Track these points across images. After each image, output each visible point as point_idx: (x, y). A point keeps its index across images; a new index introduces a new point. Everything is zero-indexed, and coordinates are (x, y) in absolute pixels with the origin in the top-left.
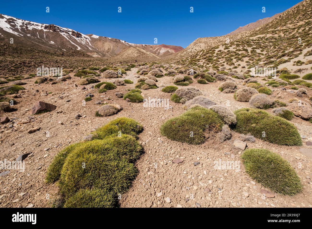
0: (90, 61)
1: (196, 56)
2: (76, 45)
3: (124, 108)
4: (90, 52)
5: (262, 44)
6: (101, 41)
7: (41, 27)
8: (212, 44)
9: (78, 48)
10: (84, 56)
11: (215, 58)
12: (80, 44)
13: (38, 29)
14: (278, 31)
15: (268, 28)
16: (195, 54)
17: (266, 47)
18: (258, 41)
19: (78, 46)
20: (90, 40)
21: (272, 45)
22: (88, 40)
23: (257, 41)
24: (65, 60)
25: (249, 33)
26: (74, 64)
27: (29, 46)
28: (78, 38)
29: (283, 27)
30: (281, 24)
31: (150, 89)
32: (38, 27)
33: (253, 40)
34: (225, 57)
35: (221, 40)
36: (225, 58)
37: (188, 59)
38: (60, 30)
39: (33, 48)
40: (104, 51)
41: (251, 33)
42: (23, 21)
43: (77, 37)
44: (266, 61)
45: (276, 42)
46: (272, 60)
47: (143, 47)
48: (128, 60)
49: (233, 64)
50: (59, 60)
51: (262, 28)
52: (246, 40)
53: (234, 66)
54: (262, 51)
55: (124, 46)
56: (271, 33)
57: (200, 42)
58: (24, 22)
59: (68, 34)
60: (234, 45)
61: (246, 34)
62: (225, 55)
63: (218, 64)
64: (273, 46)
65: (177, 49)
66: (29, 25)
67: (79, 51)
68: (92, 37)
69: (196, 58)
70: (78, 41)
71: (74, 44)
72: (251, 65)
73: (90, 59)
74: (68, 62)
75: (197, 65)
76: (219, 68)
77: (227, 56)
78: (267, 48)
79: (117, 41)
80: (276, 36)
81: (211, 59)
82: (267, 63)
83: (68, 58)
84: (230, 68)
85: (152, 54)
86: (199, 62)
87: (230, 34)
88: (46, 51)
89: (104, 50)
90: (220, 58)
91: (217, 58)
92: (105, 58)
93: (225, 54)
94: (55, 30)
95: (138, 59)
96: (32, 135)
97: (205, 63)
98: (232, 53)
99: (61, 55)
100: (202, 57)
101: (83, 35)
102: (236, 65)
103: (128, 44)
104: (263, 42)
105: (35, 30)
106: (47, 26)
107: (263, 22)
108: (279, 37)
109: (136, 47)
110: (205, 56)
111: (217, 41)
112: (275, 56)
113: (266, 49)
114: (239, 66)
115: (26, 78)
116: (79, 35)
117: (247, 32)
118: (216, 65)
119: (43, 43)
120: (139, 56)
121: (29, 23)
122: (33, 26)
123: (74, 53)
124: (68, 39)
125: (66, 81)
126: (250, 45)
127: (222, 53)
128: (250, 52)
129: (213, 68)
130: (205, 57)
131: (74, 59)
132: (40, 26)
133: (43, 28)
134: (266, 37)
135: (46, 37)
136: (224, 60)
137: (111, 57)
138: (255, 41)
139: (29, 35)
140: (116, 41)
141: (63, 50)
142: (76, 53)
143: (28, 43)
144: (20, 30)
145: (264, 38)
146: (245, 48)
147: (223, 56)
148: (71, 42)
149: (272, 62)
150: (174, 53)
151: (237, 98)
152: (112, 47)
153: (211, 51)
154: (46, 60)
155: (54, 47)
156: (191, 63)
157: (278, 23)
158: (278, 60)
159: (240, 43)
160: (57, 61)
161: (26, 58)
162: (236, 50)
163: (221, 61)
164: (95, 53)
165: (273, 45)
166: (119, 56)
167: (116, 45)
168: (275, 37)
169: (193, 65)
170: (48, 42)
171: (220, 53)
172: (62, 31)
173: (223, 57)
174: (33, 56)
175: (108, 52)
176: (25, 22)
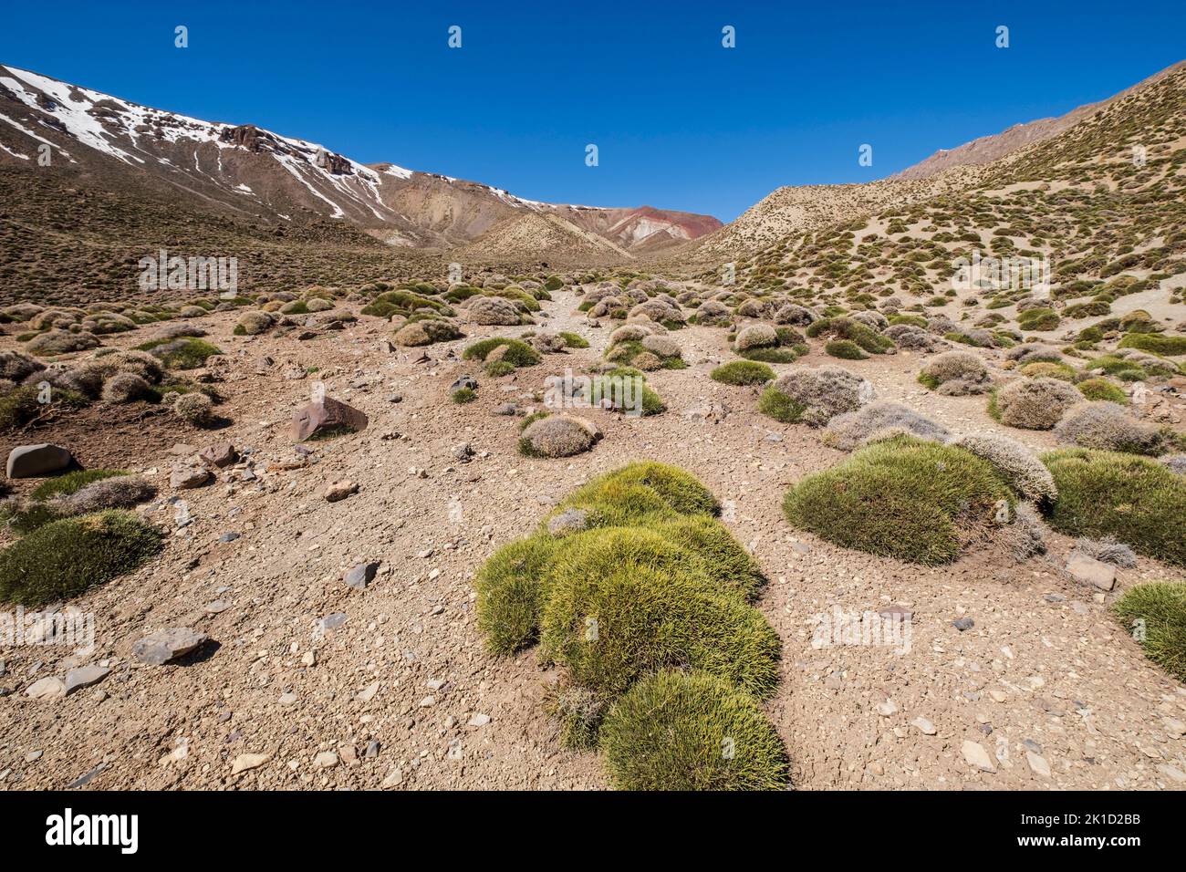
0: (379, 259)
1: (781, 256)
2: (327, 200)
3: (604, 431)
4: (376, 227)
5: (1036, 219)
6: (418, 188)
7: (210, 133)
8: (835, 212)
9: (334, 212)
10: (354, 239)
11: (855, 265)
12: (342, 199)
13: (197, 139)
14: (1094, 169)
15: (1051, 158)
16: (774, 248)
17: (1049, 229)
18: (1017, 207)
19: (334, 204)
20: (380, 183)
21: (1075, 223)
22: (371, 184)
23: (1013, 207)
24: (290, 252)
25: (977, 173)
26: (320, 270)
27: (161, 199)
28: (337, 177)
29: (1111, 156)
30: (1103, 145)
31: (664, 371)
32: (198, 133)
33: (997, 203)
34: (895, 260)
35: (869, 197)
36: (895, 265)
37: (749, 263)
38: (276, 147)
39: (178, 208)
40: (428, 227)
41: (985, 175)
42: (150, 113)
43: (335, 172)
44: (1057, 280)
45: (1088, 211)
46: (1083, 277)
47: (572, 215)
48: (514, 259)
49: (928, 289)
50: (266, 254)
51: (1026, 157)
52: (972, 200)
53: (932, 296)
54: (1034, 244)
55: (502, 210)
56: (1066, 179)
57: (787, 203)
58: (152, 116)
59: (301, 161)
60: (926, 218)
61: (964, 177)
62: (894, 256)
63: (868, 287)
64: (1076, 226)
65: (699, 226)
66: (169, 125)
67: (338, 222)
68: (387, 172)
69: (781, 263)
70: (337, 186)
71: (322, 197)
72: (1002, 297)
73: (376, 252)
74: (299, 261)
75: (787, 288)
76: (875, 303)
77: (900, 258)
78: (1054, 234)
79: (476, 192)
80: (1088, 187)
81: (841, 269)
82: (1065, 291)
83: (299, 246)
84: (919, 305)
85: (604, 240)
86: (794, 275)
87: (901, 174)
88: (222, 220)
89: (428, 222)
90: (873, 266)
91: (859, 263)
92: (431, 250)
93: (891, 250)
94: (256, 147)
95: (552, 257)
96: (340, 506)
97: (818, 281)
98: (918, 246)
99: (275, 234)
100: (803, 258)
101: (356, 167)
102: (938, 295)
103: (517, 202)
104: (1037, 209)
105: (186, 143)
106: (229, 129)
107: (1029, 134)
108: (1099, 195)
109: (548, 213)
110: (816, 256)
111: (851, 202)
112: (1094, 264)
113: (1050, 237)
114: (953, 298)
115: (188, 313)
116: (340, 165)
117: (970, 171)
118: (861, 292)
119: (211, 190)
120: (557, 245)
121: (169, 119)
122: (181, 129)
123: (322, 227)
124: (300, 178)
125: (344, 328)
126: (987, 221)
127: (880, 244)
128: (988, 245)
129: (850, 300)
130: (815, 258)
131: (320, 252)
132: (207, 131)
133: (215, 137)
134: (1047, 193)
135: (225, 169)
136: (891, 274)
137: (451, 246)
138: (1005, 207)
139: (163, 161)
140: (473, 191)
141: (281, 219)
142: (326, 229)
143: (160, 190)
144: (134, 141)
145: (1038, 194)
146: (970, 230)
147: (884, 256)
148: (313, 189)
149: (1083, 288)
150: (687, 241)
151: (1005, 414)
152: (457, 212)
153: (837, 239)
154: (222, 251)
155: (248, 204)
156: (761, 281)
157: (1090, 139)
158: (1108, 281)
159: (947, 213)
160: (259, 256)
161: (152, 243)
162: (935, 238)
163: (880, 276)
164: (396, 232)
165: (1079, 222)
166: (481, 246)
167: (474, 202)
168: (1082, 191)
169: (772, 289)
170: (230, 188)
171: (871, 244)
172: (282, 149)
173: (885, 262)
174: (175, 237)
175: (441, 230)
176: (155, 115)
